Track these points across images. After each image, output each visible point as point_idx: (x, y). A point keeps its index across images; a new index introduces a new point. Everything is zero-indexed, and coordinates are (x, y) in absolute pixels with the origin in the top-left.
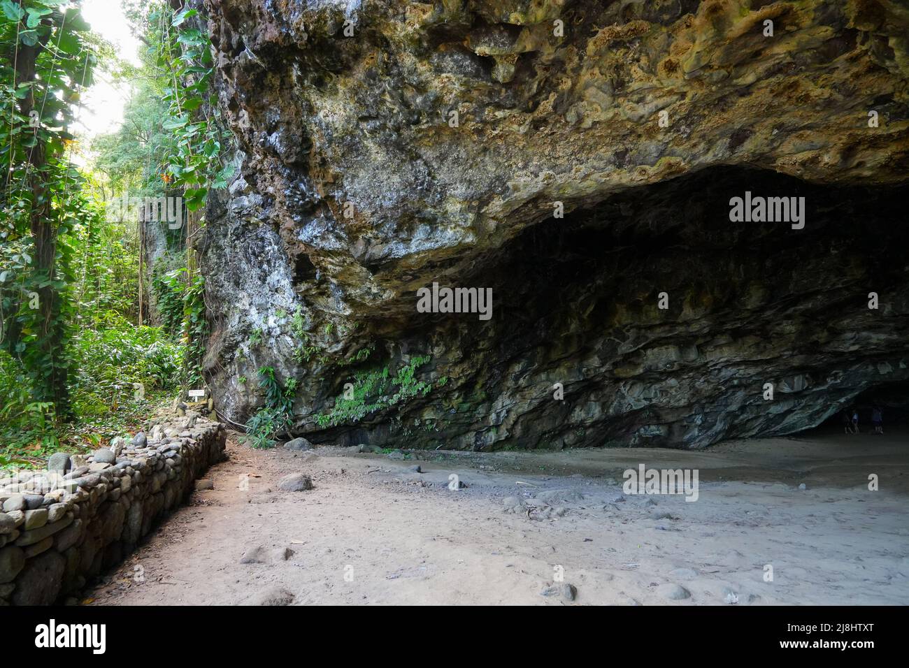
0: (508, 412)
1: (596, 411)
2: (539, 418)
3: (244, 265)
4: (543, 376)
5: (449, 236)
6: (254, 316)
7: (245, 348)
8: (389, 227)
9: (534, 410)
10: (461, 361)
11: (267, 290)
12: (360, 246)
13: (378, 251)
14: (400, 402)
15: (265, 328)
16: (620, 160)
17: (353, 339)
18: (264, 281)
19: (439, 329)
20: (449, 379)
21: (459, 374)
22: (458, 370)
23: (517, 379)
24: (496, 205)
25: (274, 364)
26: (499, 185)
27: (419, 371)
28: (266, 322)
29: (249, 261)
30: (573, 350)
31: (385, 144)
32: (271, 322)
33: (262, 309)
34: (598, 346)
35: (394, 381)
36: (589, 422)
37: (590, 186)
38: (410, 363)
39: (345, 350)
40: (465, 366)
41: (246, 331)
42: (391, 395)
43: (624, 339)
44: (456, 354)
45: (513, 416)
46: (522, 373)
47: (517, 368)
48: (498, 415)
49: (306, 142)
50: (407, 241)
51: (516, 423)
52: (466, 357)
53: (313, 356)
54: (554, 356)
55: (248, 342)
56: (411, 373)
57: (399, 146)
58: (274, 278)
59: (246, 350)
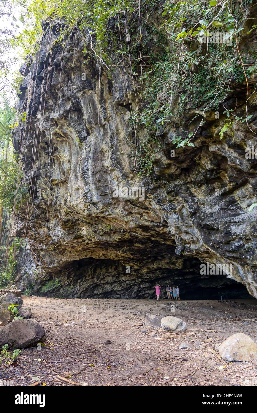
0: (79, 291)
1: (101, 291)
2: (86, 292)
3: (26, 261)
4: (85, 283)
5: (56, 265)
6: (28, 270)
7: (25, 276)
8: (49, 264)
9: (85, 290)
10: (67, 280)
11: (31, 266)
12: (45, 266)
13: (47, 266)
14: (55, 288)
15: (29, 273)
16: (74, 258)
17: (46, 275)
18: (30, 264)
19: (62, 273)
20: (65, 283)
21: (67, 282)
22: (67, 281)
23: (80, 283)
24: (61, 262)
25: (30, 280)
26: (61, 260)
27: (59, 282)
28: (30, 272)
29: (28, 260)
30: (90, 277)
31: (48, 256)
32: (31, 272)
33: (29, 269)
34: (96, 277)
35: (54, 284)
36: (99, 293)
37: (71, 260)
38: (57, 280)
39: (44, 277)
40: (68, 280)
41: (25, 273)
42: (53, 286)
43: (101, 275)
44: (66, 278)
45: (80, 292)
46: (81, 282)
47: (79, 281)
48: (77, 291)
49: (39, 255)
50: (51, 265)
51: (81, 293)
52: (68, 278)
53: (38, 278)
54: (87, 278)
55: (26, 276)
56: (57, 282)
57: (49, 256)
58: (32, 264)
59: (25, 277)
